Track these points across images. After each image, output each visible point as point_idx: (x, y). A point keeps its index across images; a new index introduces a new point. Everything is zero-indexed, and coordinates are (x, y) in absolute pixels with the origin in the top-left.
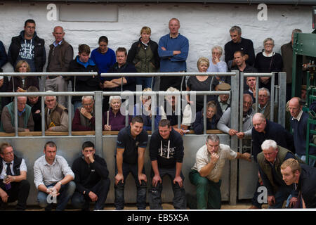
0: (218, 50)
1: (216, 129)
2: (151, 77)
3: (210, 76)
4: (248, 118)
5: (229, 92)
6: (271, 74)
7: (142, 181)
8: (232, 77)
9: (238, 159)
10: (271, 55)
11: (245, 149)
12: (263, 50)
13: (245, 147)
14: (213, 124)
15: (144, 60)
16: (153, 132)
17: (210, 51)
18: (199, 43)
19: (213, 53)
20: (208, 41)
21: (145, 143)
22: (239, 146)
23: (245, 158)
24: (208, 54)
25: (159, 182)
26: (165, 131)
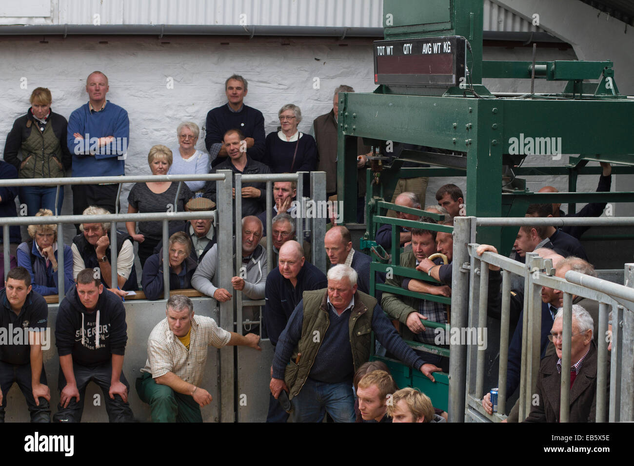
0: (192, 129)
1: (191, 287)
2: (53, 187)
3: (175, 183)
4: (254, 265)
5: (212, 213)
6: (296, 175)
7: (41, 398)
8: (218, 183)
9: (235, 346)
10: (294, 138)
11: (248, 326)
12: (279, 129)
13: (248, 321)
14: (183, 278)
15: (40, 152)
16: (61, 297)
17: (174, 132)
18: (152, 117)
19: (182, 136)
20: (170, 113)
21: (41, 322)
22: (235, 320)
23: (248, 345)
24: (169, 138)
25: (74, 398)
26: (90, 292)
